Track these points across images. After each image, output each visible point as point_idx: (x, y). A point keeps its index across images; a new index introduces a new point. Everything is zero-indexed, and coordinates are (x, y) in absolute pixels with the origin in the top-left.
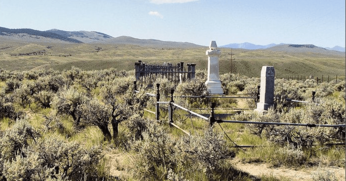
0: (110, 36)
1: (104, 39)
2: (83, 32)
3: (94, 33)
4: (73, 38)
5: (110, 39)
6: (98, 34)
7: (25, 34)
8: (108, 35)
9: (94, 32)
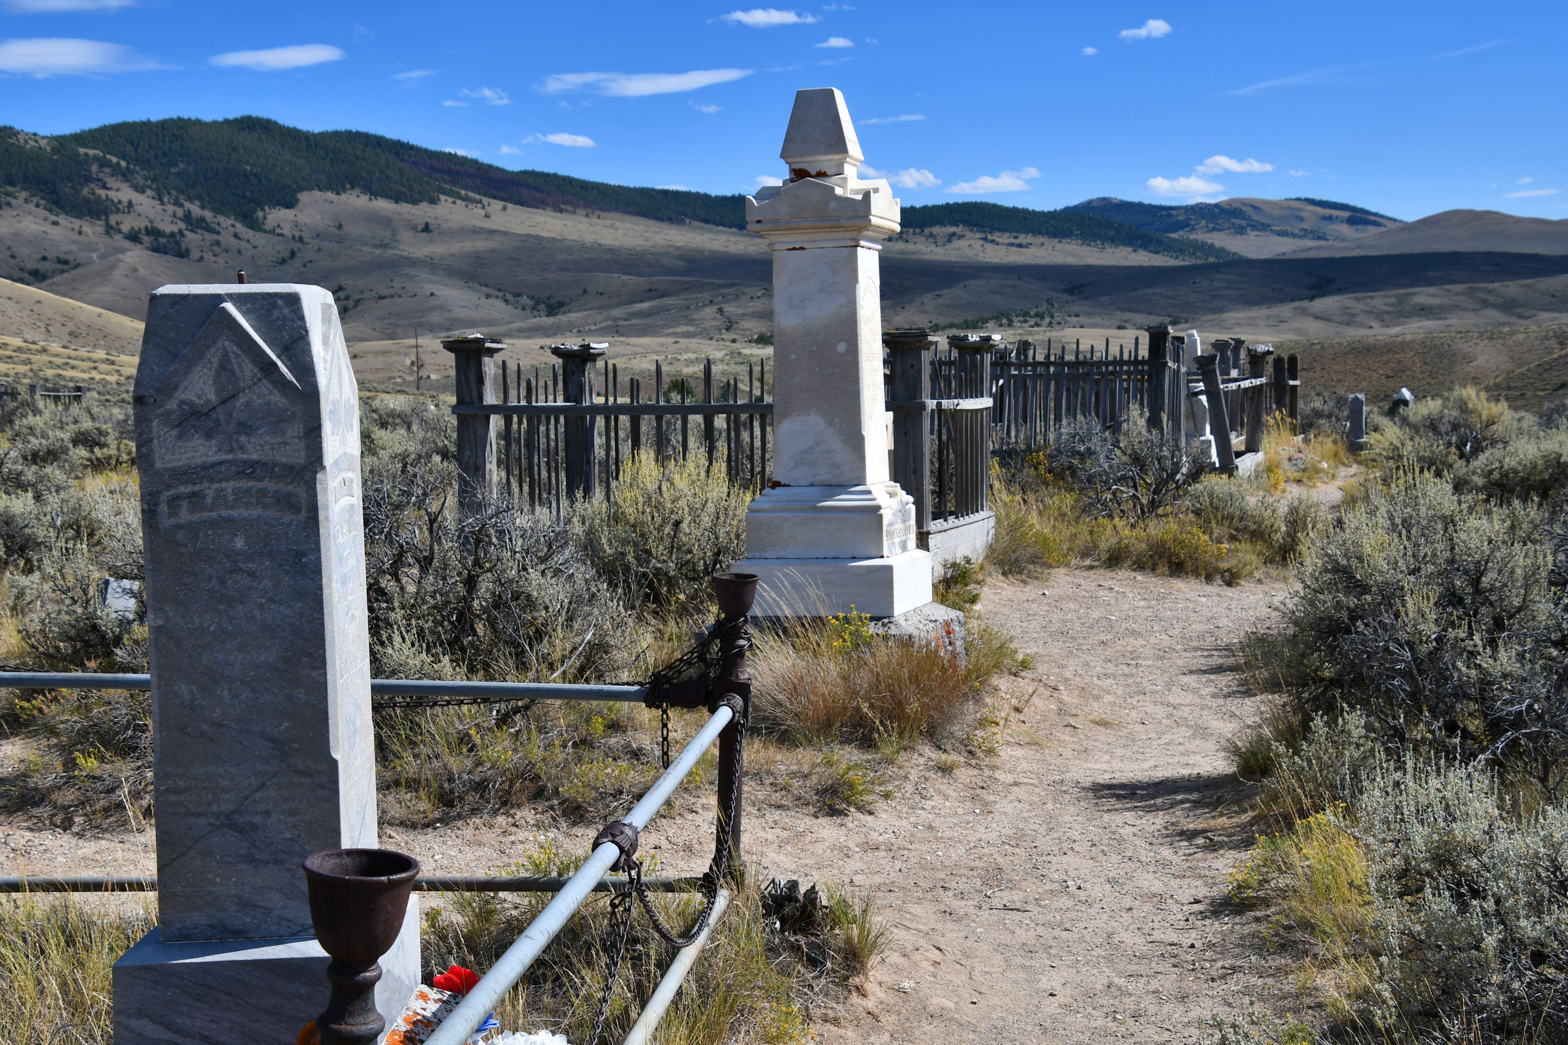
0: (1382, 216)
1: (1345, 230)
2: (1244, 202)
3: (1298, 205)
4: (1192, 237)
5: (1382, 229)
6: (1319, 210)
7: (958, 229)
8: (1373, 210)
9: (1299, 199)
